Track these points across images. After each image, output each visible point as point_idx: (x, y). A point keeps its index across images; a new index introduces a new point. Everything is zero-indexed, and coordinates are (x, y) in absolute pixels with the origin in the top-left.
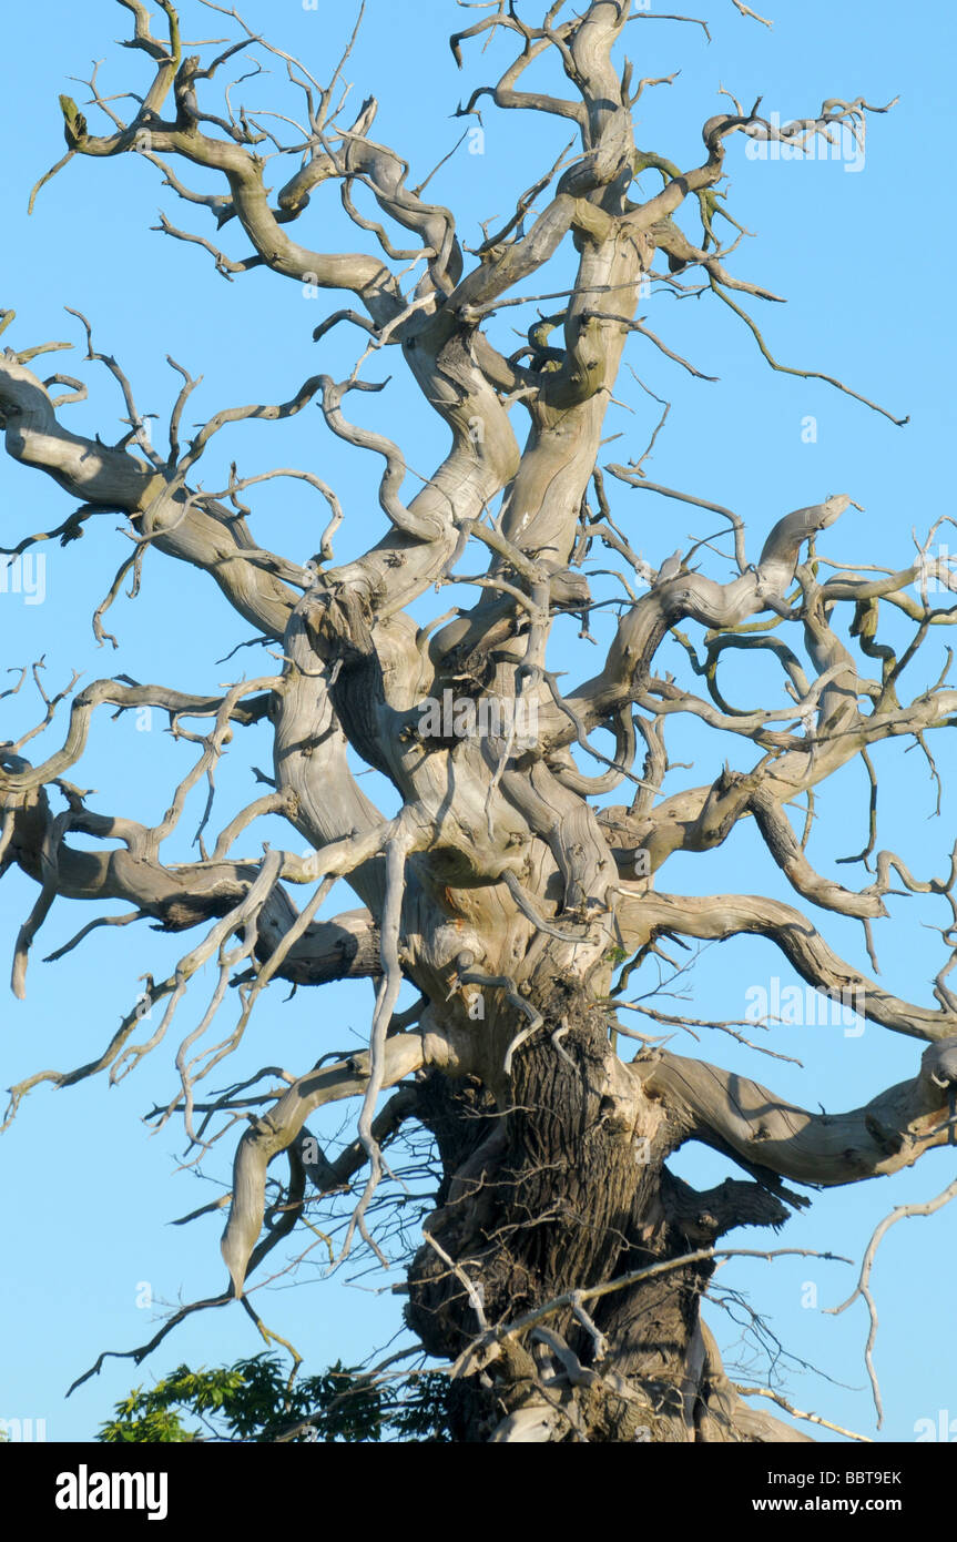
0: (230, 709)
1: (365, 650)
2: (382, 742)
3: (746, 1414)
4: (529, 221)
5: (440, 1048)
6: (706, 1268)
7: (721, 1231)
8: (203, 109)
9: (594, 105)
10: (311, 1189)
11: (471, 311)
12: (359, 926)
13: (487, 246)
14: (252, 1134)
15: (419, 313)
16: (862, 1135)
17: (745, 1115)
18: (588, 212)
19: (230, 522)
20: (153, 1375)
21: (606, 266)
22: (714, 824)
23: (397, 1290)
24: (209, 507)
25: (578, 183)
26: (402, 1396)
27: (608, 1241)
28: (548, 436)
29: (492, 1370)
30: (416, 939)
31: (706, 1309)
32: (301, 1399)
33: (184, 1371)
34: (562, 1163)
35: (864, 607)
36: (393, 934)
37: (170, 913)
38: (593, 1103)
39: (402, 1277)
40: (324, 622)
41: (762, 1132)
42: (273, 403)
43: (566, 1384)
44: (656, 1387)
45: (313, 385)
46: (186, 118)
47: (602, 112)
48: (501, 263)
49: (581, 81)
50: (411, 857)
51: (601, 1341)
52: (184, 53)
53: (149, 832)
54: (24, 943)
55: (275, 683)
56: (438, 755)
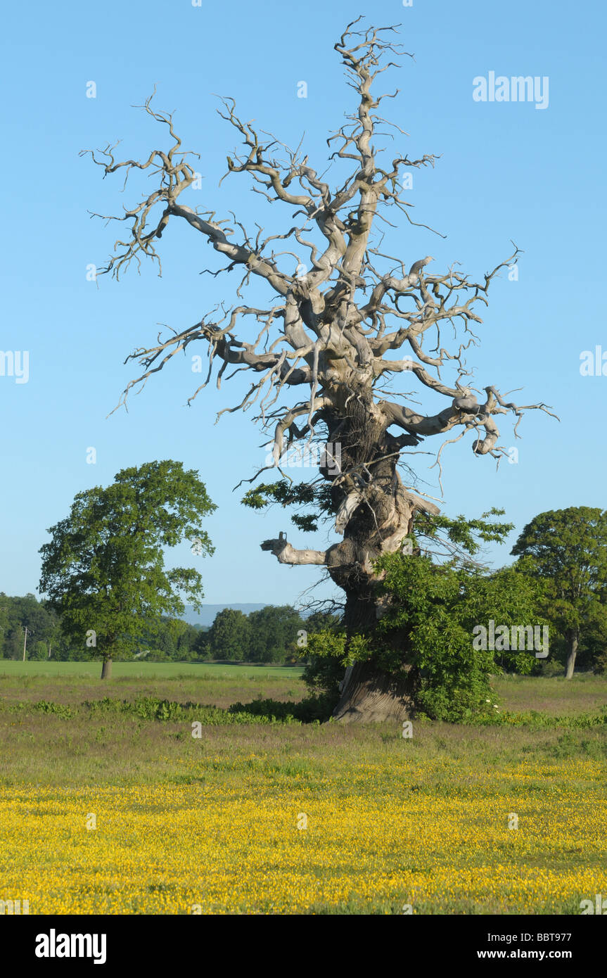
0: (272, 314)
1: (307, 298)
2: (312, 322)
3: (408, 494)
4: (348, 187)
5: (328, 401)
6: (397, 457)
7: (401, 447)
8: (264, 159)
9: (365, 157)
10: (295, 438)
11: (334, 210)
12: (306, 370)
13: (337, 194)
14: (280, 424)
15: (320, 211)
16: (437, 423)
17: (407, 417)
18: (363, 184)
19: (272, 265)
20: (255, 486)
21: (368, 198)
22: (398, 342)
24: (266, 262)
25: (361, 177)
26: (319, 490)
27: (372, 450)
28: (354, 242)
29: (343, 484)
30: (321, 373)
31: (397, 467)
32: (293, 492)
33: (263, 485)
34: (360, 430)
35: (436, 285)
37: (258, 366)
38: (368, 415)
40: (297, 291)
41: (411, 422)
42: (283, 235)
43: (362, 487)
44: (385, 488)
45: (293, 230)
46: (260, 162)
47: (366, 159)
48: (341, 198)
49: (361, 151)
50: (320, 352)
51: (371, 476)
52: (259, 145)
53: (252, 346)
54: (220, 375)
55: (284, 307)
56: (327, 326)
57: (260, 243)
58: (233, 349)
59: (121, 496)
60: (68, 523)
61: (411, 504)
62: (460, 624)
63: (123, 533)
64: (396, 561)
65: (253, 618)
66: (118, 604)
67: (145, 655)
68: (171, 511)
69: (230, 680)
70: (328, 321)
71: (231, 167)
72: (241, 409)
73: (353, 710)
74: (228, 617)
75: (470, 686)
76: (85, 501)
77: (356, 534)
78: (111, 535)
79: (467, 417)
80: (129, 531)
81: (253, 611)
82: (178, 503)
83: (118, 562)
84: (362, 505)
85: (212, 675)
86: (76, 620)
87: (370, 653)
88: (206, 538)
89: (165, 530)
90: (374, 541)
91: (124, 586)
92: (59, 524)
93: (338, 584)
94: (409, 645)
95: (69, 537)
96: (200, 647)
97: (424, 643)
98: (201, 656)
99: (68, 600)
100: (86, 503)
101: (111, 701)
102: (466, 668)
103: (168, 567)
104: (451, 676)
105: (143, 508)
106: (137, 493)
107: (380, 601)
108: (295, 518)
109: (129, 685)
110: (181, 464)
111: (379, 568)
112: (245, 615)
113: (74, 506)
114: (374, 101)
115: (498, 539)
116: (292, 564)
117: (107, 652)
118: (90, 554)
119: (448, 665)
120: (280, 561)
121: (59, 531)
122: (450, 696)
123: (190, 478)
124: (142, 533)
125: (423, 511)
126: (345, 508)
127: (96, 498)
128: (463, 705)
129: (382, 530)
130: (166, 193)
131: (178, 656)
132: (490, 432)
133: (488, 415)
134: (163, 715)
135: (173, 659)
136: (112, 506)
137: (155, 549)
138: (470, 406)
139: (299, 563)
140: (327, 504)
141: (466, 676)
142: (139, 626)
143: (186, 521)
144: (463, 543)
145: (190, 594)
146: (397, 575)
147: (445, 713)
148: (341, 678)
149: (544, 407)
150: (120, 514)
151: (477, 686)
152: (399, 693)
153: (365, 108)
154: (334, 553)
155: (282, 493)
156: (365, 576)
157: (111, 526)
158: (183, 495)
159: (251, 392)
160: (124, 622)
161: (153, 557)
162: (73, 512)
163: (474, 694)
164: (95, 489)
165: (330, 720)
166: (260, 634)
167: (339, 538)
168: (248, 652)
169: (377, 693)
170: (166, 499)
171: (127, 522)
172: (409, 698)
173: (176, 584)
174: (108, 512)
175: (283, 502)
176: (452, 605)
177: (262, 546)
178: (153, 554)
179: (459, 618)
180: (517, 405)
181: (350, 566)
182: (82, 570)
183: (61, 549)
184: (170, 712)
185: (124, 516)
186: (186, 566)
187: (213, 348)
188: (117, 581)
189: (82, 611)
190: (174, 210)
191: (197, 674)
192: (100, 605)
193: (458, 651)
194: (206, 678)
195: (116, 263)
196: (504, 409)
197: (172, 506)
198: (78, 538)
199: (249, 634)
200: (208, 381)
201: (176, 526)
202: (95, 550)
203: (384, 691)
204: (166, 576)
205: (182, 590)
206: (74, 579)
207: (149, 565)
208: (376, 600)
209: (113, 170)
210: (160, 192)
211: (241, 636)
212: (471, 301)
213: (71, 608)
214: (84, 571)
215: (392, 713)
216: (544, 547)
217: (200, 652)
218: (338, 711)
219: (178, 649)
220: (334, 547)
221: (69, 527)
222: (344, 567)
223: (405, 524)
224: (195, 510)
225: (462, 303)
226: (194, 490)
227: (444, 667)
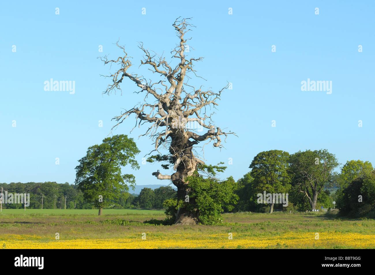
0: (155, 106)
1: (165, 102)
2: (166, 109)
3: (195, 158)
4: (177, 68)
5: (171, 131)
6: (192, 148)
7: (193, 145)
8: (152, 61)
10: (162, 142)
11: (172, 75)
12: (165, 122)
13: (173, 70)
14: (157, 138)
15: (168, 75)
16: (203, 138)
17: (195, 136)
18: (181, 66)
19: (154, 92)
20: (150, 156)
21: (183, 71)
22: (192, 113)
23: (169, 149)
24: (153, 91)
25: (180, 65)
26: (169, 157)
27: (184, 146)
28: (179, 83)
29: (176, 156)
30: (169, 123)
31: (192, 150)
32: (162, 157)
33: (153, 156)
34: (181, 140)
35: (204, 94)
36: (167, 123)
37: (151, 121)
38: (183, 135)
39: (169, 148)
40: (161, 100)
42: (157, 82)
43: (181, 157)
44: (188, 157)
45: (160, 81)
46: (150, 61)
47: (182, 58)
48: (174, 72)
49: (181, 56)
50: (168, 118)
51: (183, 154)
52: (150, 56)
53: (149, 115)
54: (139, 124)
55: (158, 104)
56: (170, 110)
57: (151, 85)
58: (143, 116)
59: (105, 148)
60: (85, 158)
61: (196, 161)
62: (211, 196)
63: (106, 161)
64: (191, 178)
65: (156, 191)
66: (104, 188)
67: (113, 206)
68: (123, 153)
69: (146, 215)
70: (171, 109)
71: (142, 63)
72: (145, 135)
73: (180, 222)
74: (145, 191)
75: (214, 215)
76: (92, 150)
77: (180, 170)
78: (101, 162)
79: (212, 136)
80: (108, 161)
81: (156, 189)
82: (126, 150)
83: (104, 172)
84: (181, 162)
85: (139, 213)
86: (89, 194)
87: (185, 205)
88: (136, 163)
89: (121, 160)
90: (185, 172)
91: (106, 181)
92: (82, 158)
93: (175, 185)
94: (195, 203)
95: (86, 163)
96: (135, 203)
97: (200, 202)
98: (135, 206)
99: (86, 187)
100: (92, 151)
101: (108, 220)
102: (213, 210)
103: (123, 174)
104: (208, 212)
105: (113, 152)
106: (111, 147)
107: (187, 190)
108: (162, 165)
109: (110, 217)
110: (127, 136)
111: (186, 180)
112: (152, 190)
113: (88, 152)
114: (185, 41)
115: (222, 171)
116: (161, 179)
117: (101, 205)
118: (94, 169)
119: (207, 209)
120: (158, 178)
121: (82, 161)
122: (208, 218)
123: (130, 141)
124: (113, 162)
125: (200, 163)
126: (176, 163)
127: (96, 149)
128: (212, 220)
129: (188, 169)
130: (123, 70)
131: (126, 206)
132: (218, 140)
133: (217, 136)
134: (124, 224)
135: (124, 208)
136: (102, 152)
137: (118, 167)
138: (212, 133)
139: (163, 179)
140: (172, 161)
141: (213, 212)
142: (112, 196)
143: (129, 157)
144: (211, 173)
145: (131, 184)
146: (192, 183)
147: (207, 223)
148: (176, 213)
149: (234, 133)
150: (105, 154)
151: (216, 215)
152: (193, 217)
153: (182, 43)
154: (174, 176)
155: (158, 158)
156: (183, 183)
157: (102, 159)
158: (128, 147)
159: (148, 130)
160: (107, 194)
161: (117, 170)
162: (87, 154)
163: (215, 217)
164: (96, 146)
165: (173, 225)
166: (159, 197)
167: (175, 172)
168: (154, 205)
169: (187, 217)
170: (122, 149)
171: (107, 157)
172: (196, 218)
173: (126, 180)
174: (100, 154)
175: (159, 161)
176: (208, 191)
177: (152, 174)
178: (117, 169)
179: (210, 195)
180: (226, 133)
181: (178, 180)
182: (91, 175)
183: (83, 168)
184: (126, 223)
185: (107, 155)
186: (129, 173)
187: (138, 116)
188: (104, 179)
189: (91, 191)
190: (125, 75)
191: (134, 213)
192: (98, 188)
193: (210, 204)
194: (137, 215)
195: (108, 90)
196: (223, 134)
197: (124, 151)
198: (89, 164)
199: (154, 197)
200: (136, 126)
201: (125, 159)
202: (95, 168)
203: (189, 216)
204: (122, 177)
205: (128, 182)
206: (88, 179)
207: (116, 173)
208: (186, 190)
209: (107, 63)
210: (121, 70)
211: (151, 198)
212: (215, 99)
213: (87, 189)
214: (92, 176)
215: (191, 223)
216: (262, 165)
217: (135, 205)
218: (175, 222)
219: (126, 204)
220: (174, 174)
221: (86, 159)
222: (176, 180)
223: (194, 167)
224: (132, 153)
225: (212, 99)
226: (132, 145)
227: (206, 209)
